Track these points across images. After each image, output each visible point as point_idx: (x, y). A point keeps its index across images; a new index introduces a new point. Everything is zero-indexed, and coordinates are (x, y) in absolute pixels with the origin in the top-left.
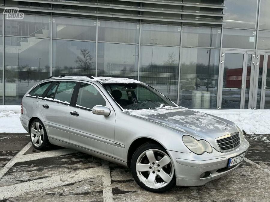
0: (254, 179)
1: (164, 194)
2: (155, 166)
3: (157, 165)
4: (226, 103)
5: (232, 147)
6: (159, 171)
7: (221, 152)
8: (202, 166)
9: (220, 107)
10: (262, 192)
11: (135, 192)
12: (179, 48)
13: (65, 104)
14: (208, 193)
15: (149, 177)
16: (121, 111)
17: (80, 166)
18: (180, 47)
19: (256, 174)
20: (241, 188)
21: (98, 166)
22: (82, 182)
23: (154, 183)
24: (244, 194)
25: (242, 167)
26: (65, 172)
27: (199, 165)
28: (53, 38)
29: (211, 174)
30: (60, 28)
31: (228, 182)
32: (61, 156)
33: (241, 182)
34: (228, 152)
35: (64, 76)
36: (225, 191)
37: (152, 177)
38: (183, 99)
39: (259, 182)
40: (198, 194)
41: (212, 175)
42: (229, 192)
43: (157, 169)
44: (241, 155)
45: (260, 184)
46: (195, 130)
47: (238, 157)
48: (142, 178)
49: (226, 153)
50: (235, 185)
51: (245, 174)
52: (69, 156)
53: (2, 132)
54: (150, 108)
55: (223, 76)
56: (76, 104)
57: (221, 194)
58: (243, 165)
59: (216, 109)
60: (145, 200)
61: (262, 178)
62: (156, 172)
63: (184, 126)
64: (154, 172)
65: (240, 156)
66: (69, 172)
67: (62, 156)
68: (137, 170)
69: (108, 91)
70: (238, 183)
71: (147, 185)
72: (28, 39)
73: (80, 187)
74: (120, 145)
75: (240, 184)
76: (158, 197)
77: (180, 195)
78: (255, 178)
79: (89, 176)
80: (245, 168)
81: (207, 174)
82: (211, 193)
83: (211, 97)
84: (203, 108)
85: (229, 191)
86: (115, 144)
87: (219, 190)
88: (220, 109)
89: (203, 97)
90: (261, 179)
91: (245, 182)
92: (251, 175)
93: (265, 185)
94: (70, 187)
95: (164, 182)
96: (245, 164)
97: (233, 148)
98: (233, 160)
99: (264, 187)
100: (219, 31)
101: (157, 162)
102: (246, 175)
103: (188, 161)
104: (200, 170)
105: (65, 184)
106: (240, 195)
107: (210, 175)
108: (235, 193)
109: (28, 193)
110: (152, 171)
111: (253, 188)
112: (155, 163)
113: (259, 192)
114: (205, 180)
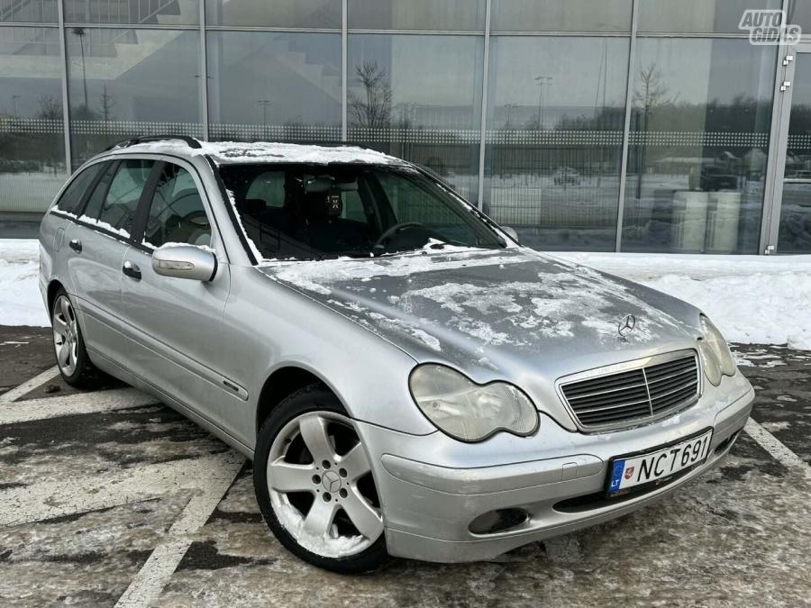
0: (764, 534)
1: (361, 580)
2: (333, 474)
3: (337, 469)
4: (806, 234)
5: (643, 411)
6: (344, 493)
7: (578, 431)
8: (473, 490)
9: (771, 248)
10: (762, 595)
11: (265, 562)
12: (628, 39)
13: (119, 238)
14: (537, 586)
15: (312, 513)
16: (249, 264)
17: (155, 449)
18: (630, 37)
19: (783, 513)
20: (685, 570)
21: (213, 453)
22: (107, 514)
23: (326, 535)
24: (679, 601)
25: (744, 476)
26: (87, 472)
27: (461, 484)
28: (209, 28)
29: (531, 516)
31: (647, 541)
32: (123, 412)
33: (701, 543)
34: (618, 430)
35: (137, 142)
36: (611, 581)
37: (322, 512)
38: (653, 219)
39: (774, 549)
40: (492, 585)
41: (532, 522)
42: (623, 588)
43: (337, 486)
44: (685, 445)
45: (773, 557)
46: (484, 341)
47: (667, 452)
48: (287, 515)
49: (608, 437)
50: (668, 558)
51: (735, 509)
52: (148, 411)
53: (16, 325)
54: (372, 255)
55: (787, 136)
56: (143, 237)
57: (585, 594)
58: (749, 469)
59: (758, 254)
60: (273, 601)
61: (795, 532)
62: (336, 495)
63: (448, 324)
64: (327, 497)
65: (676, 447)
66: (99, 471)
67: (127, 409)
68: (270, 485)
69: (229, 193)
70: (683, 549)
71: (302, 543)
72: (137, 32)
73: (88, 531)
74: (237, 389)
75: (692, 552)
76: (331, 588)
77: (420, 588)
78: (767, 529)
79: (150, 491)
80: (750, 482)
81: (513, 517)
82: (549, 586)
83: (742, 212)
84: (710, 248)
85: (626, 583)
86: (225, 383)
87: (588, 573)
88: (772, 253)
89: (713, 212)
90: (792, 536)
91: (719, 544)
92: (759, 513)
93: (794, 562)
94: (53, 530)
95: (361, 536)
96: (759, 467)
97: (649, 413)
98: (635, 463)
99: (783, 573)
101: (338, 458)
102: (741, 512)
103: (421, 466)
104: (467, 504)
105: (50, 517)
106: (664, 602)
107: (527, 519)
108: (647, 593)
110: (323, 491)
111: (737, 572)
112: (332, 463)
113: (751, 592)
114: (496, 541)
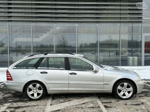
30: (58, 28)
56: (70, 68)
59: (141, 66)
72: (43, 34)
74: (108, 84)
100: (141, 25)
109: (67, 107)
